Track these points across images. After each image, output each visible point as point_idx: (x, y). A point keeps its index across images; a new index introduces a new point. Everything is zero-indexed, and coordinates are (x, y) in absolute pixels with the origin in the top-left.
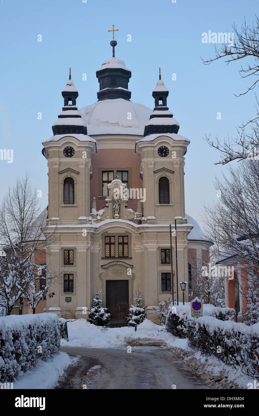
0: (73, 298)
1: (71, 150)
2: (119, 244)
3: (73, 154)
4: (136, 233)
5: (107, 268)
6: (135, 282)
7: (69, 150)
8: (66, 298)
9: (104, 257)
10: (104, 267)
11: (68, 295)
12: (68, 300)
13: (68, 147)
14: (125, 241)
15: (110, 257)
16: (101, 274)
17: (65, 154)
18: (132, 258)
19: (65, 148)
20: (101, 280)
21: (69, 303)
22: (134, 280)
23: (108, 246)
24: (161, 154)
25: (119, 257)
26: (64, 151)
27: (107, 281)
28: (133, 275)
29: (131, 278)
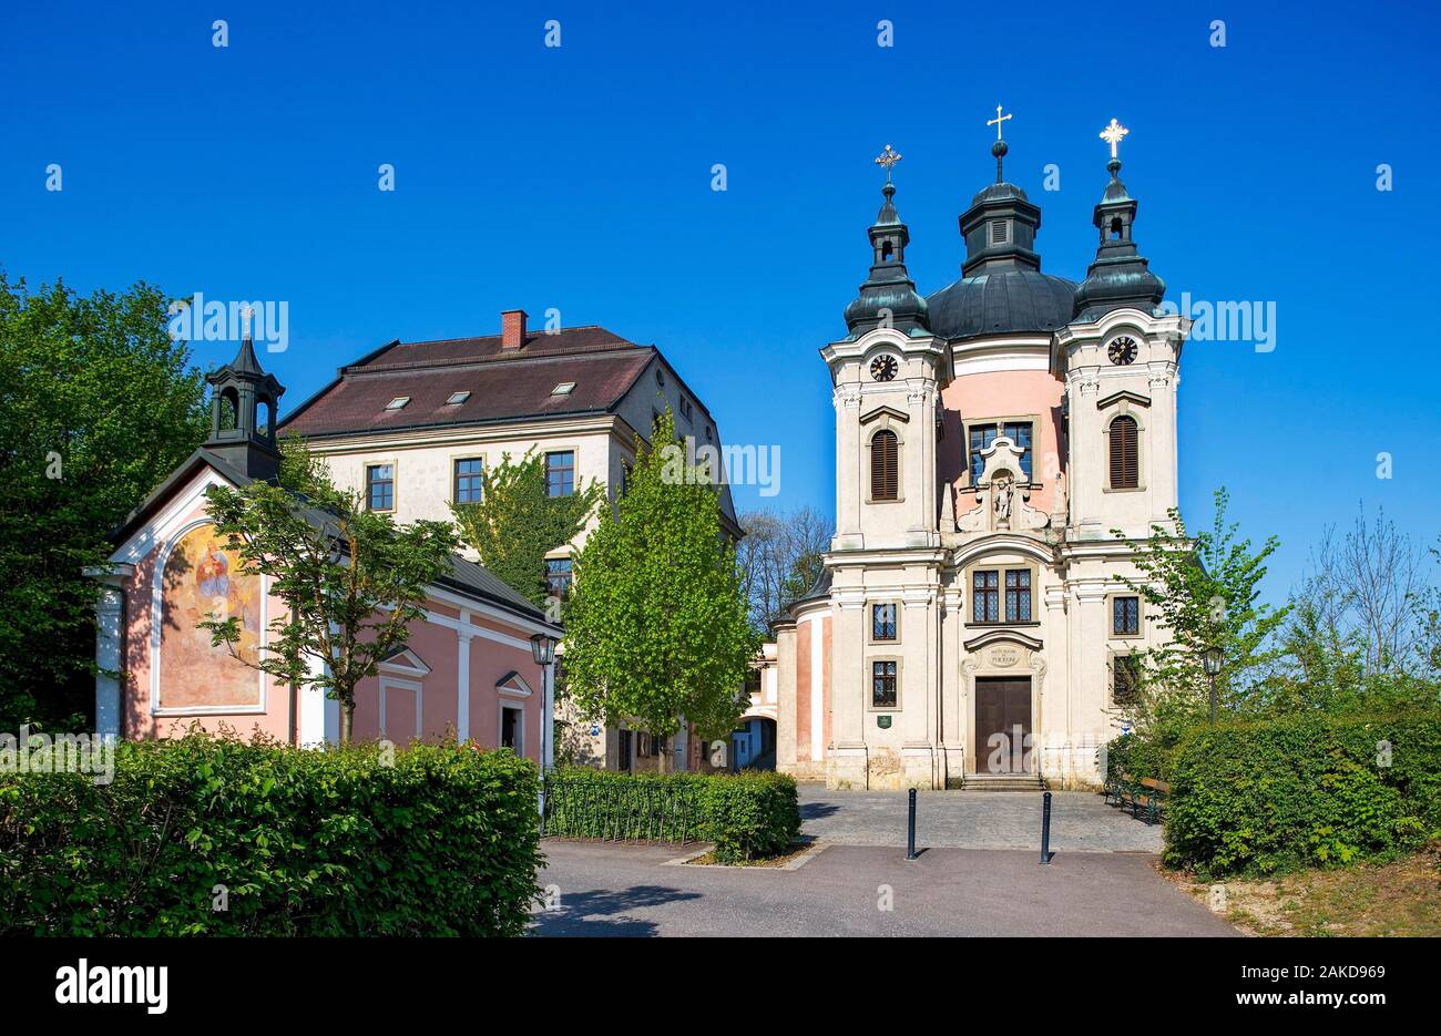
0: (896, 717)
1: (889, 364)
2: (1008, 590)
3: (893, 373)
4: (1050, 560)
5: (979, 647)
6: (1046, 680)
7: (883, 365)
8: (880, 718)
9: (972, 621)
10: (971, 645)
11: (884, 711)
12: (884, 723)
13: (881, 357)
14: (1024, 583)
15: (986, 623)
16: (963, 662)
17: (875, 374)
18: (1039, 623)
19: (875, 360)
20: (963, 675)
21: (886, 730)
22: (1044, 674)
23: (980, 598)
25: (1008, 623)
26: (873, 366)
27: (979, 679)
28: (1042, 665)
29: (1038, 669)
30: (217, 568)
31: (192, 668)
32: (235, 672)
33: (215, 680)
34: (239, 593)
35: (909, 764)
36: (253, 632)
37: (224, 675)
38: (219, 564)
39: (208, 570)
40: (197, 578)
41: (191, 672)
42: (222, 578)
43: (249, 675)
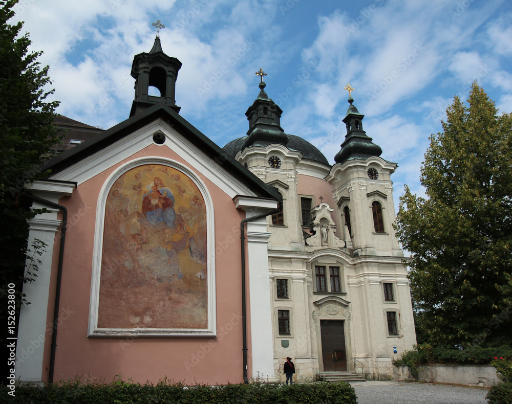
0: (291, 341)
1: (277, 160)
2: (331, 276)
3: (279, 165)
4: (350, 263)
5: (321, 305)
6: (351, 322)
7: (275, 160)
8: (282, 342)
9: (316, 291)
10: (318, 304)
11: (285, 338)
12: (285, 344)
13: (273, 157)
15: (322, 292)
16: (314, 312)
17: (271, 164)
18: (346, 293)
19: (271, 158)
20: (314, 319)
21: (286, 348)
22: (350, 320)
23: (318, 278)
24: (372, 176)
25: (332, 292)
26: (269, 160)
27: (322, 322)
28: (349, 315)
29: (347, 317)
30: (163, 201)
31: (137, 290)
32: (182, 297)
33: (162, 303)
34: (185, 226)
35: (301, 368)
36: (199, 262)
37: (170, 299)
38: (165, 199)
39: (154, 202)
40: (143, 207)
41: (135, 293)
42: (169, 212)
43: (196, 301)
